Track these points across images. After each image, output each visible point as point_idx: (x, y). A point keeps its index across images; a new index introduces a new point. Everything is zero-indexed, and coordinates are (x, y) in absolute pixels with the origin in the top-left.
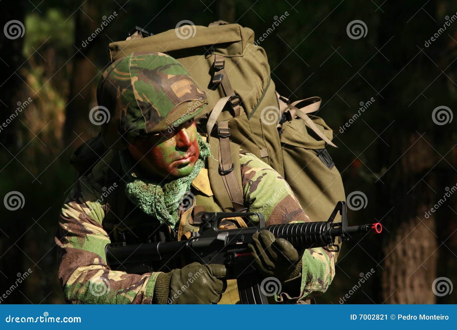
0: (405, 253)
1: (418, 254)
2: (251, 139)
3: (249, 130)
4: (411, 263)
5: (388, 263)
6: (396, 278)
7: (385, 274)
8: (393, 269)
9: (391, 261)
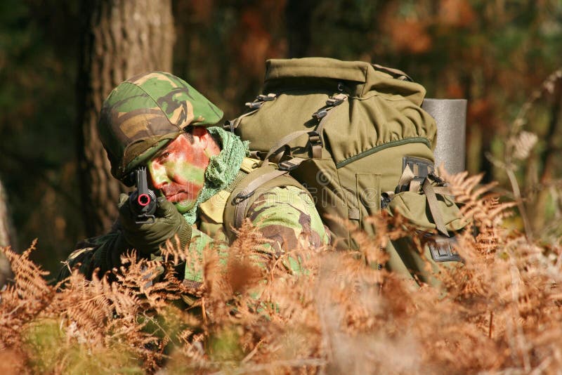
0: (125, 34)
1: (145, 37)
2: (339, 196)
3: (336, 182)
4: (135, 49)
5: (100, 50)
6: (112, 73)
7: (95, 67)
8: (107, 59)
9: (105, 48)
